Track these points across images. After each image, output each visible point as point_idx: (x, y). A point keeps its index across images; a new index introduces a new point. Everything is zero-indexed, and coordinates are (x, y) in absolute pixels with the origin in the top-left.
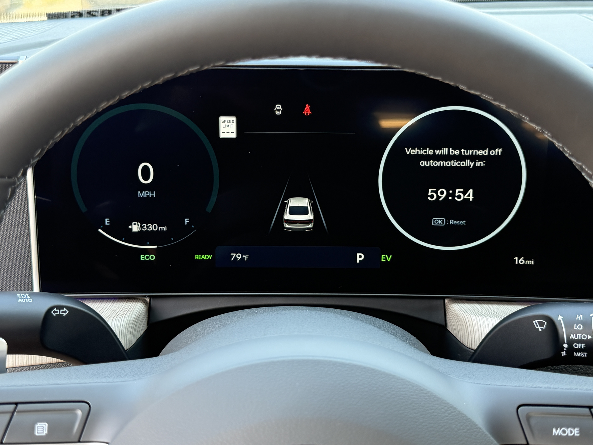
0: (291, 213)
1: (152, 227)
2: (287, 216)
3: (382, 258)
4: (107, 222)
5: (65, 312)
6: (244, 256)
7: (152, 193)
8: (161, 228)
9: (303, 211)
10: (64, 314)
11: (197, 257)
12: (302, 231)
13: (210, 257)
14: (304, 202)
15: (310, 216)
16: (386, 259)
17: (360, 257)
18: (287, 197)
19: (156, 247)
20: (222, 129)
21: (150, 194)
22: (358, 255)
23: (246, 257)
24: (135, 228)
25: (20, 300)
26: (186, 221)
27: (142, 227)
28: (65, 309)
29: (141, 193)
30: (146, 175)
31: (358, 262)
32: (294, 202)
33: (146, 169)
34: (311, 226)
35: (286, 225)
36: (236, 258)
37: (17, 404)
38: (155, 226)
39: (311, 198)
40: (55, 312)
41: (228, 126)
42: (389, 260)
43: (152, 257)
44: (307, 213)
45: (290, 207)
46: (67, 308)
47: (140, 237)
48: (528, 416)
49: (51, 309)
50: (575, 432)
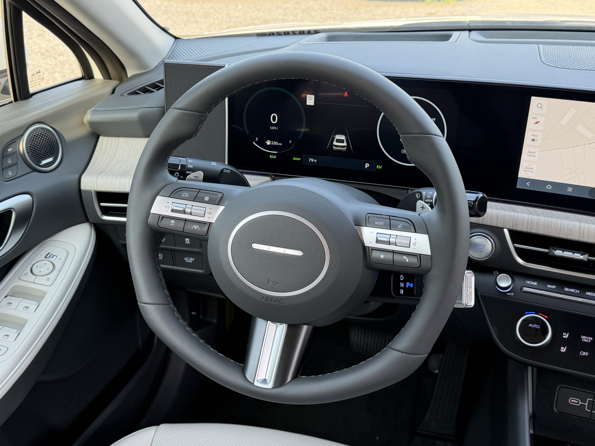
0: (337, 142)
1: (276, 143)
2: (335, 143)
3: (377, 167)
4: (257, 139)
5: (229, 171)
6: (314, 160)
7: (276, 128)
8: (279, 144)
9: (342, 141)
10: (229, 172)
11: (294, 159)
12: (341, 151)
13: (300, 159)
14: (343, 137)
15: (345, 144)
16: (379, 167)
17: (367, 165)
18: (335, 134)
19: (277, 152)
20: (308, 101)
21: (275, 128)
22: (366, 164)
23: (315, 161)
24: (268, 143)
25: (212, 164)
26: (290, 142)
27: (271, 143)
28: (229, 170)
29: (272, 127)
30: (274, 120)
31: (366, 167)
32: (338, 137)
33: (274, 117)
34: (345, 148)
35: (334, 147)
36: (311, 161)
37: (200, 190)
38: (277, 143)
39: (346, 135)
40: (225, 171)
41: (310, 99)
42: (380, 168)
43: (275, 157)
44: (343, 142)
45: (336, 139)
46: (230, 170)
47: (271, 147)
48: (369, 217)
49: (224, 169)
50: (382, 224)
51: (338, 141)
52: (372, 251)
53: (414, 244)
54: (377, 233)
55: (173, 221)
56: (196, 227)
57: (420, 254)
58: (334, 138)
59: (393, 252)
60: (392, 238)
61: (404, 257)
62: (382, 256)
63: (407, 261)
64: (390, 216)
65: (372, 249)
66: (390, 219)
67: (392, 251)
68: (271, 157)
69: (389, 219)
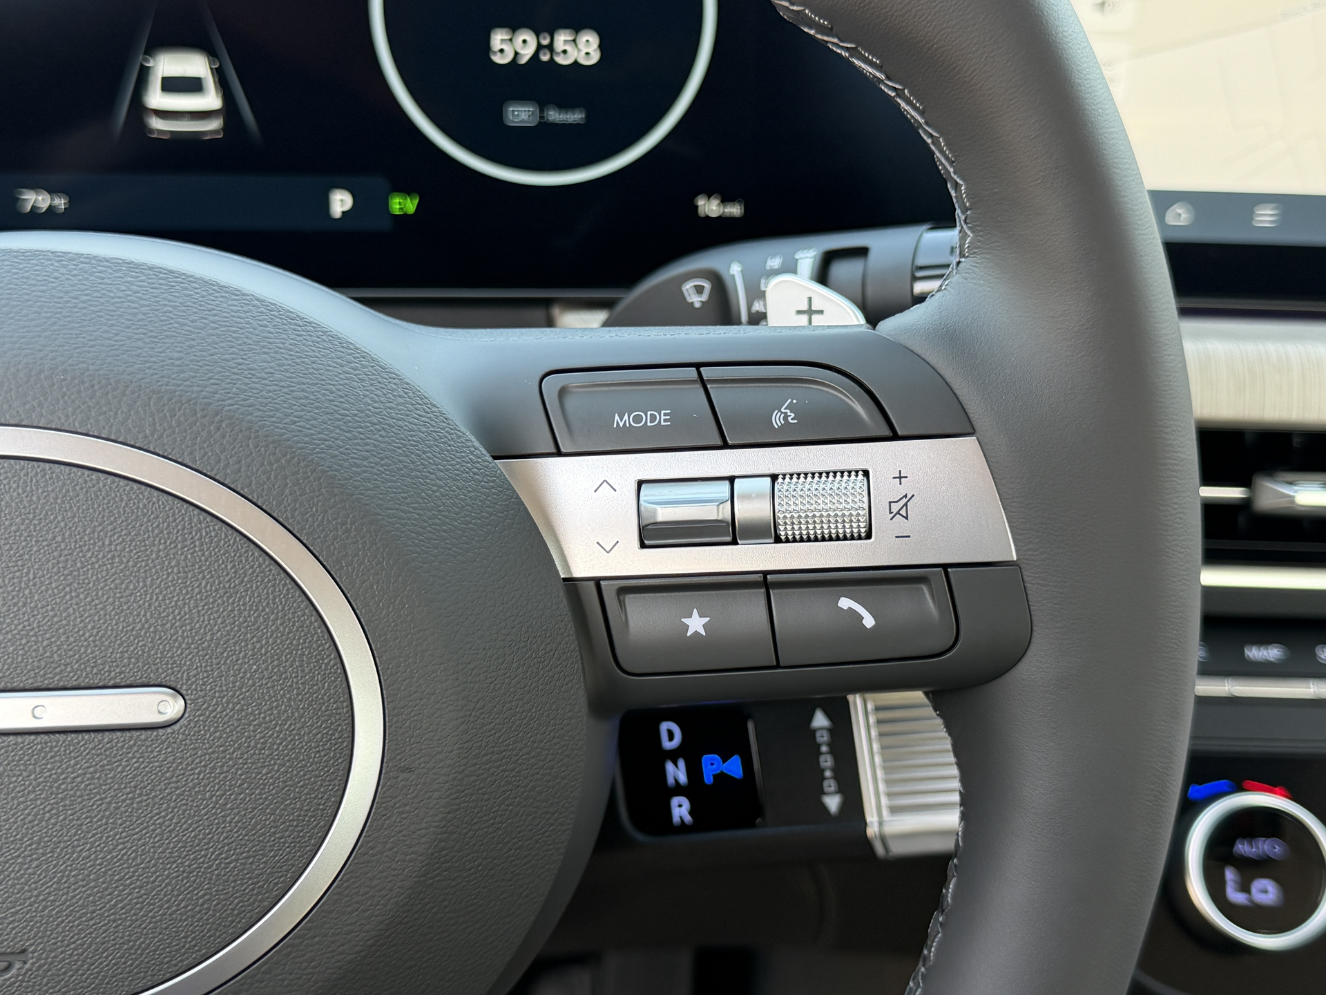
0: (165, 91)
3: (395, 205)
12: (196, 140)
16: (403, 207)
18: (151, 53)
22: (336, 196)
31: (337, 215)
34: (217, 124)
35: (155, 123)
36: (35, 206)
39: (211, 52)
42: (410, 210)
44: (202, 92)
45: (164, 79)
48: (563, 392)
50: (663, 418)
51: (172, 85)
52: (622, 604)
53: (895, 508)
54: (640, 483)
57: (945, 567)
58: (144, 74)
59: (766, 582)
60: (747, 497)
61: (845, 603)
62: (696, 624)
63: (869, 621)
64: (698, 366)
65: (623, 591)
66: (703, 383)
67: (759, 578)
69: (699, 386)
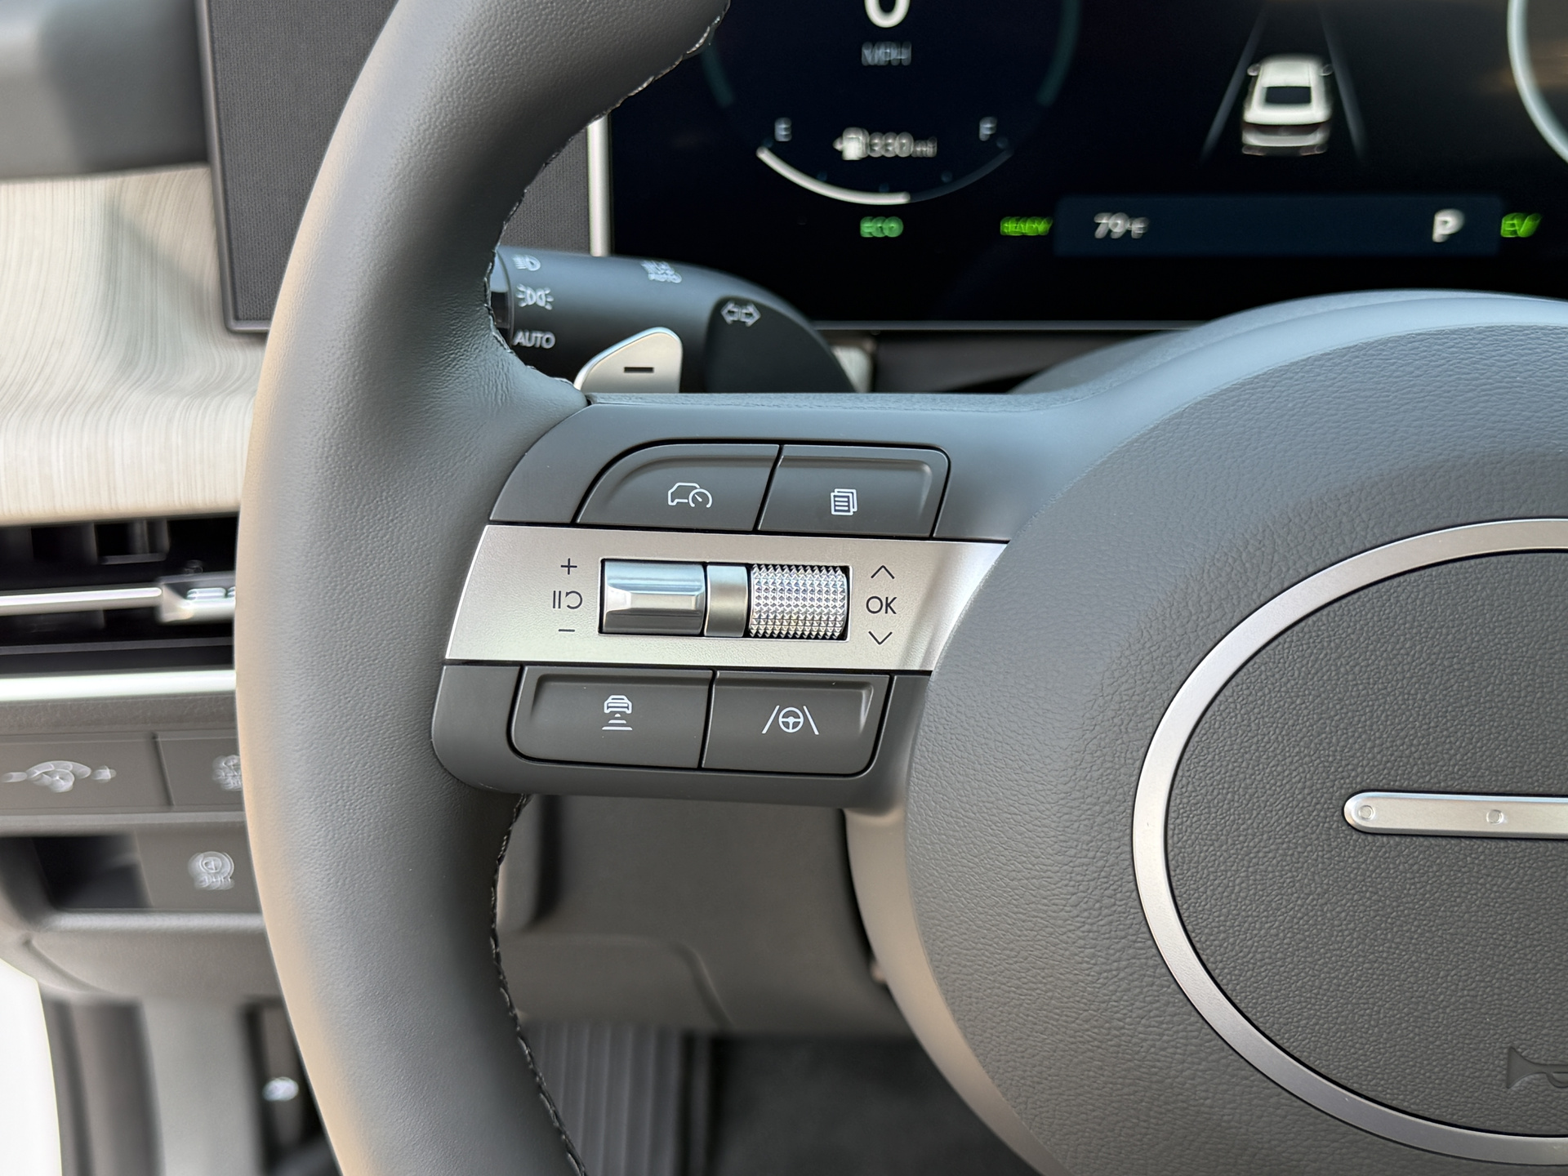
0: (1269, 102)
1: (898, 146)
3: (1505, 225)
4: (782, 131)
5: (749, 315)
6: (1130, 226)
7: (901, 50)
8: (919, 148)
9: (1299, 96)
10: (750, 322)
11: (1010, 227)
13: (1042, 227)
14: (1304, 73)
15: (1316, 112)
16: (1514, 230)
17: (1445, 223)
19: (903, 199)
21: (894, 53)
22: (1440, 218)
23: (1137, 228)
24: (852, 146)
25: (653, 277)
26: (986, 128)
27: (870, 146)
28: (751, 309)
29: (873, 51)
30: (885, 5)
31: (1437, 238)
32: (1275, 74)
36: (1109, 231)
37: (782, 442)
38: (904, 144)
39: (1321, 60)
40: (731, 313)
42: (1522, 233)
43: (892, 228)
44: (1308, 102)
46: (759, 307)
47: (868, 174)
49: (721, 304)
51: (1279, 96)
55: (618, 703)
56: (791, 720)
68: (868, 228)
